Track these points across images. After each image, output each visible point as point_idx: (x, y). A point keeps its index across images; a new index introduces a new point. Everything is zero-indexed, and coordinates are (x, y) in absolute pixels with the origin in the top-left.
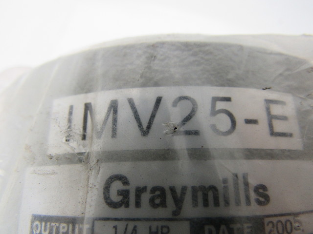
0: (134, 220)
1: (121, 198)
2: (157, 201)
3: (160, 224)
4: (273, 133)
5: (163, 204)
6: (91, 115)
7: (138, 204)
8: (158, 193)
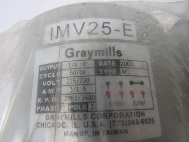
0: (75, 61)
1: (71, 55)
2: (83, 55)
3: (84, 61)
4: (125, 35)
5: (85, 55)
6: (60, 29)
7: (77, 56)
8: (83, 52)
